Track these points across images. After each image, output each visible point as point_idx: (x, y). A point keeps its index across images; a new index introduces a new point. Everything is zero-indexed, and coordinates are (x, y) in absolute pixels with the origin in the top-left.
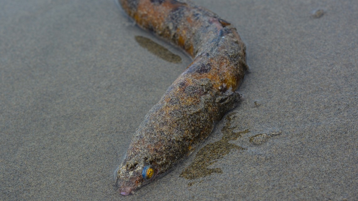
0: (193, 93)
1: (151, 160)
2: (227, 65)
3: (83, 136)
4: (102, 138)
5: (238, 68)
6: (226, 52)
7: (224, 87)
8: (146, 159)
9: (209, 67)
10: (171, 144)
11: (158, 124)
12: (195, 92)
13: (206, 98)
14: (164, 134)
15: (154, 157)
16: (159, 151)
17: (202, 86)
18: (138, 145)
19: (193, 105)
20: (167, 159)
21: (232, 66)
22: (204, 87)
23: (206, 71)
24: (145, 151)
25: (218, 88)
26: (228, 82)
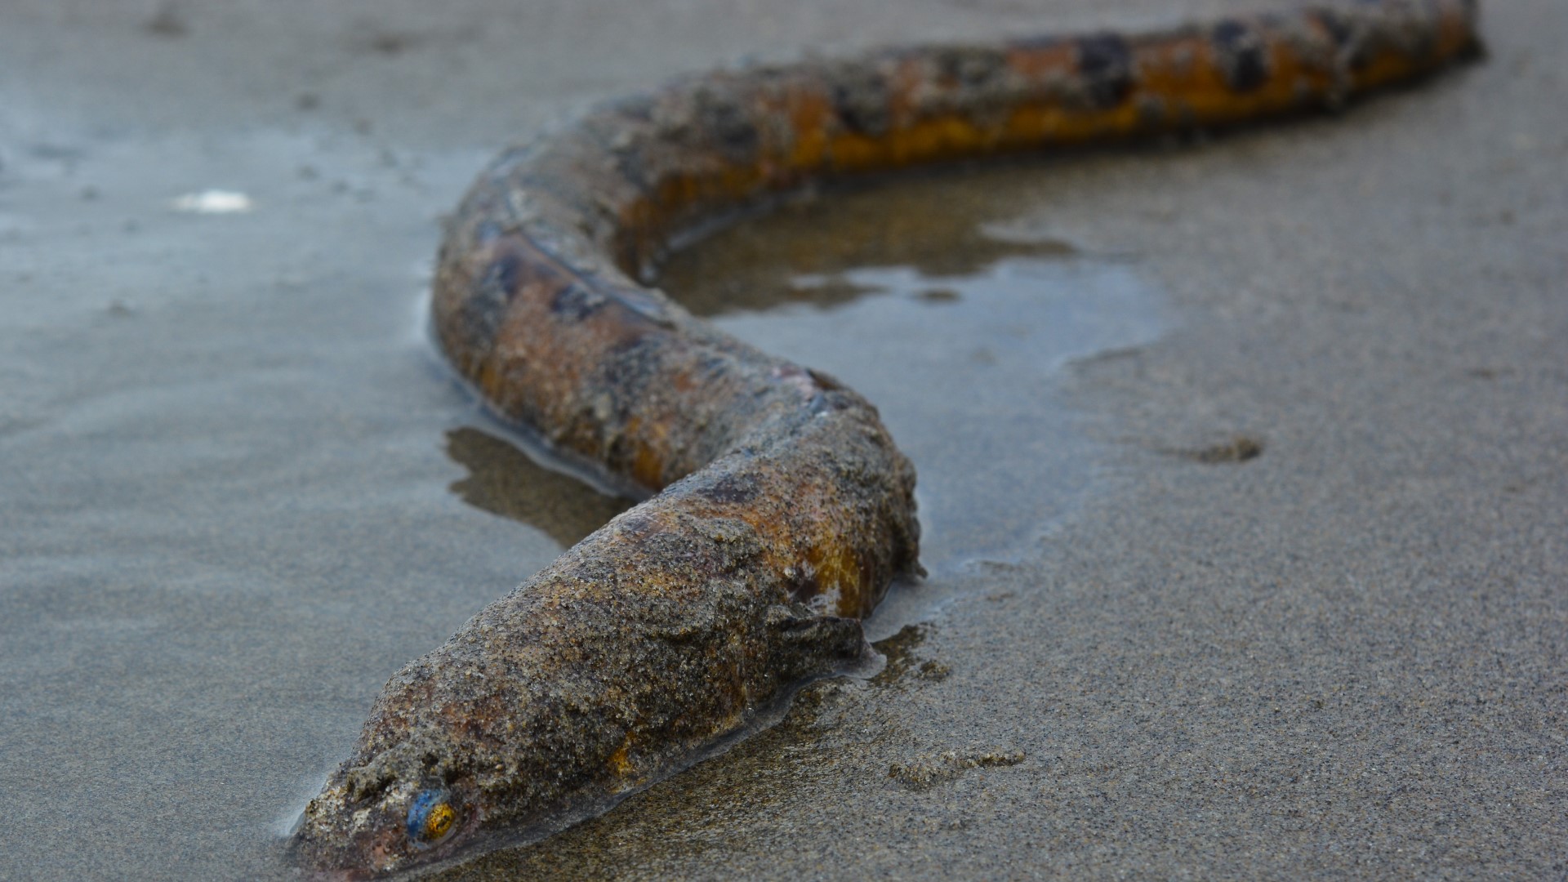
0: (677, 560)
1: (452, 767)
2: (826, 497)
3: (193, 697)
4: (269, 710)
5: (874, 526)
6: (828, 454)
7: (806, 575)
8: (431, 760)
9: (749, 484)
10: (546, 713)
11: (504, 635)
12: (687, 560)
13: (729, 592)
14: (519, 672)
15: (464, 757)
16: (488, 736)
17: (719, 542)
18: (407, 705)
19: (671, 599)
20: (520, 769)
21: (847, 510)
22: (725, 547)
23: (740, 497)
24: (432, 727)
25: (782, 569)
26: (824, 562)
